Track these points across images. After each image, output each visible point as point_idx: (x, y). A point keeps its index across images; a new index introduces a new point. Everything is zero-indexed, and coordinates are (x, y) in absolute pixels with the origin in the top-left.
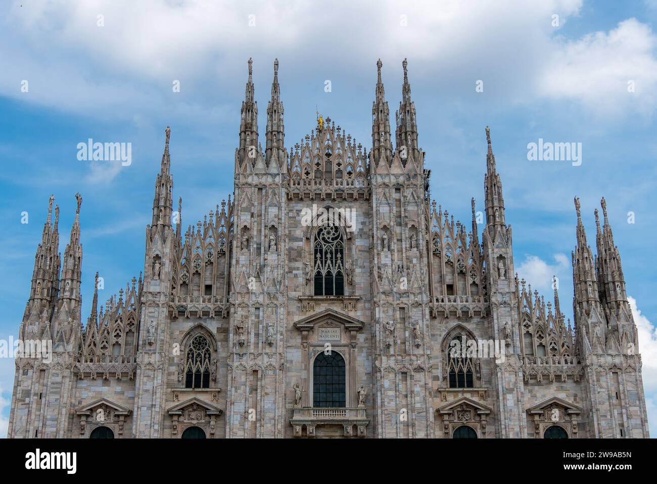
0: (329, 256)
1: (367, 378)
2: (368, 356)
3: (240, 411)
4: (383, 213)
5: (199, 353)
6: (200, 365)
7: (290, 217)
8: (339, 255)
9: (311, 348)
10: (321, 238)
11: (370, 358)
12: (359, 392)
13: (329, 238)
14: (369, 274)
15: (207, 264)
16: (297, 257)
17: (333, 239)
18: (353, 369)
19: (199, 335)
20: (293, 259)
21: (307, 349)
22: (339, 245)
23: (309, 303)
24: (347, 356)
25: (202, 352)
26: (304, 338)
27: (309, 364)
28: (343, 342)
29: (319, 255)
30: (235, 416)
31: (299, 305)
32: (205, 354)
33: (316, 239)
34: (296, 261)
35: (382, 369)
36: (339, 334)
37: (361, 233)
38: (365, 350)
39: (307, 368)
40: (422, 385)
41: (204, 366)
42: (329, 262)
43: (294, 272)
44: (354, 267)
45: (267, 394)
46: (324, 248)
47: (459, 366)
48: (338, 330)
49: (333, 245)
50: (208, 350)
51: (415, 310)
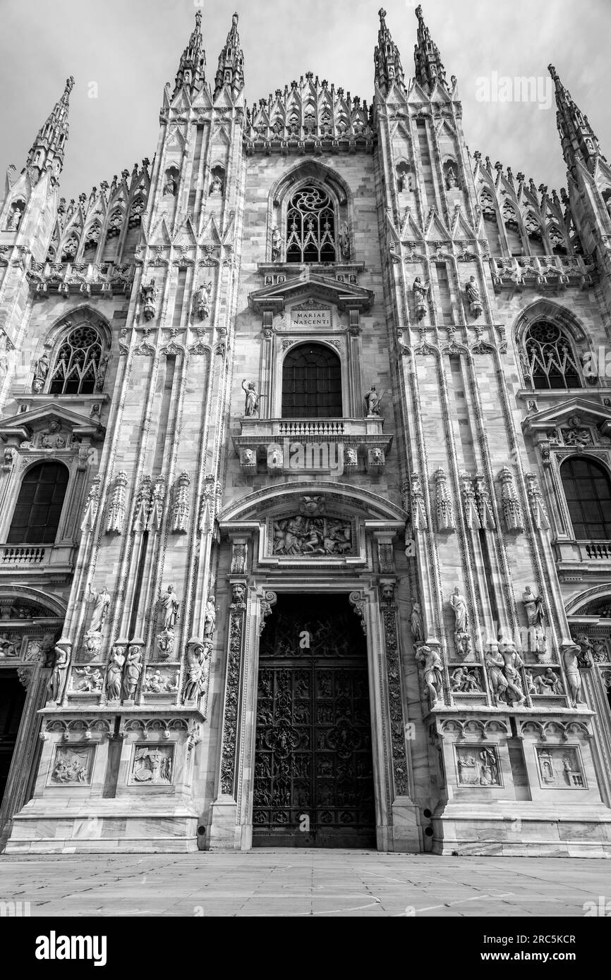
0: (311, 226)
1: (381, 380)
2: (381, 348)
3: (134, 419)
4: (399, 149)
5: (80, 351)
6: (79, 370)
7: (248, 175)
8: (327, 225)
9: (279, 339)
10: (298, 205)
11: (385, 350)
12: (367, 398)
13: (311, 205)
14: (378, 240)
15: (111, 235)
16: (258, 220)
17: (316, 207)
18: (356, 369)
19: (83, 325)
20: (252, 223)
21: (271, 339)
22: (327, 213)
23: (275, 277)
24: (344, 349)
25: (85, 350)
26: (267, 323)
27: (274, 360)
28: (335, 328)
29: (294, 226)
30: (123, 428)
31: (259, 280)
32: (91, 353)
33: (290, 207)
34: (257, 225)
35: (412, 350)
36: (329, 319)
37: (362, 191)
38: (375, 340)
39: (270, 367)
40: (491, 374)
41: (86, 370)
42: (311, 233)
43: (252, 239)
44: (353, 231)
45: (189, 391)
46: (303, 218)
47: (550, 365)
48: (327, 313)
49: (317, 214)
50: (96, 348)
51: (464, 265)
